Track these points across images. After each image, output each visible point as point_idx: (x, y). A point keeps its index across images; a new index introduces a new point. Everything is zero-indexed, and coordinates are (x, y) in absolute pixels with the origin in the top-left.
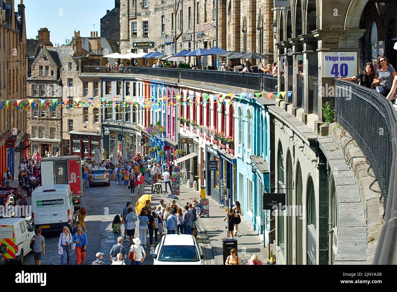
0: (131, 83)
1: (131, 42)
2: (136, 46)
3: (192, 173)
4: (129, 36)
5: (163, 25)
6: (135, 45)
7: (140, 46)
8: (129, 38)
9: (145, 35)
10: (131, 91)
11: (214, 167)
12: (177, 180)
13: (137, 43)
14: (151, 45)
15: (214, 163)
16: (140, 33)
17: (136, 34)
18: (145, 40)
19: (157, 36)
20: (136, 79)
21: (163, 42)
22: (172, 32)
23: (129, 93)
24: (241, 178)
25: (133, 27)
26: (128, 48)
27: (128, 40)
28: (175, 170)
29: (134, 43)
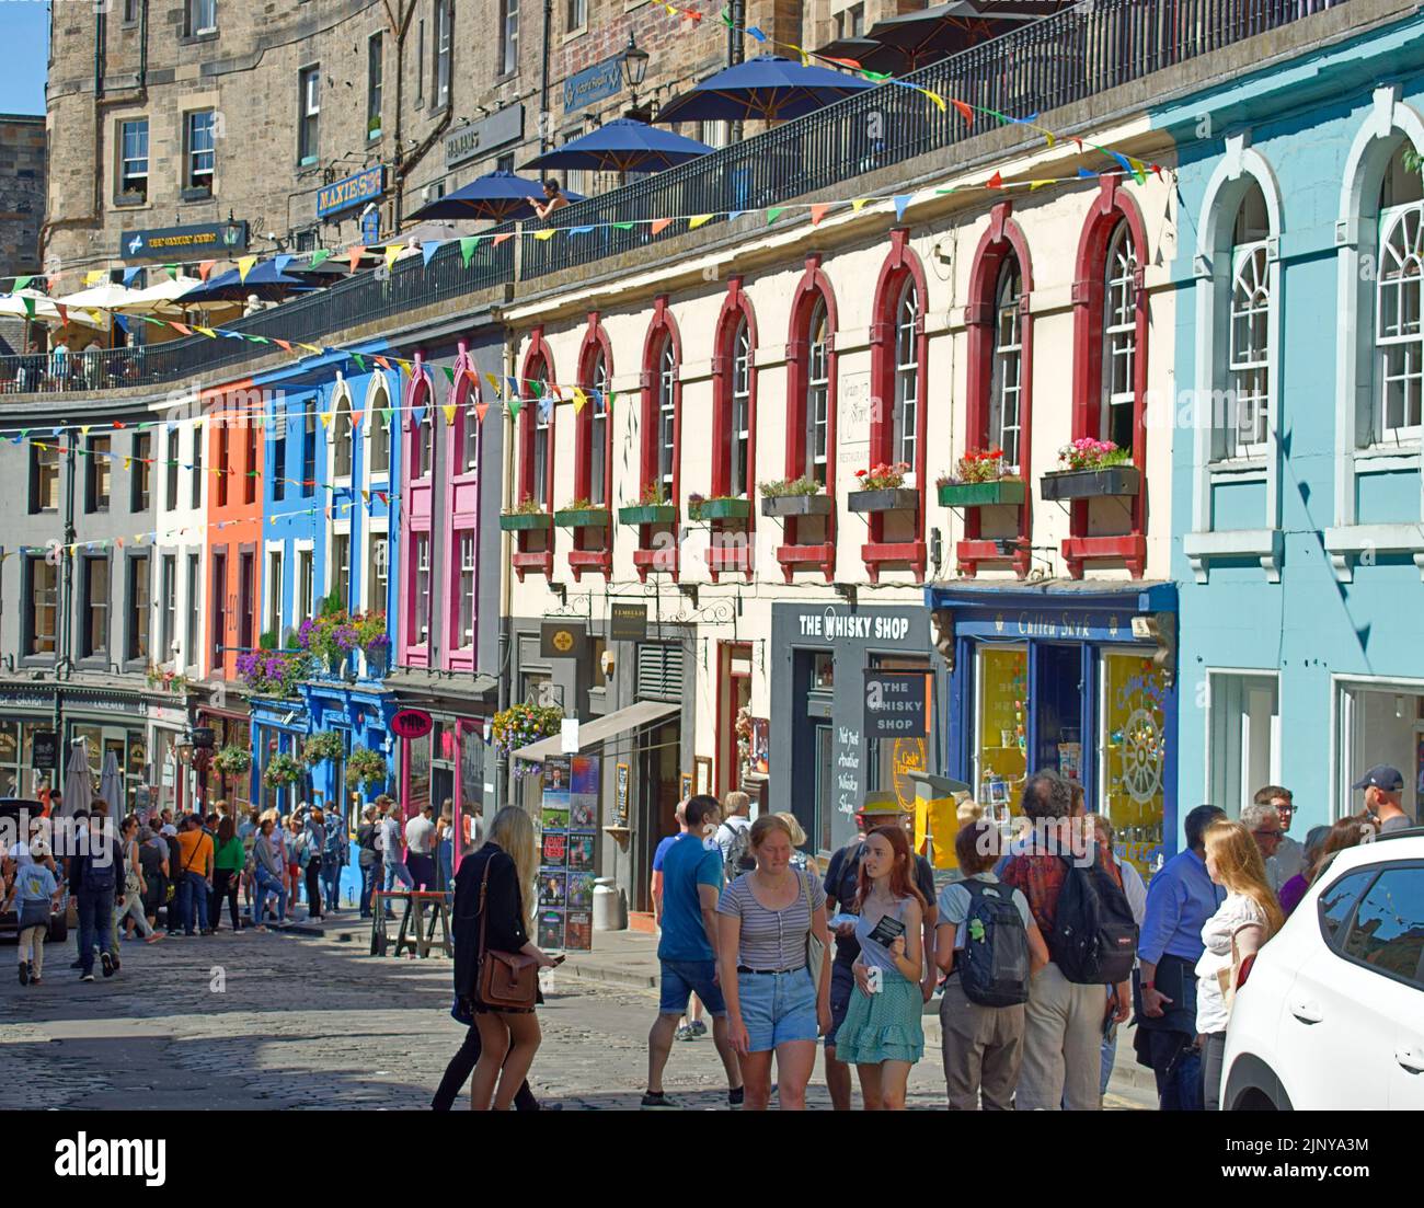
0: (122, 439)
1: (111, 233)
2: (140, 253)
3: (622, 837)
4: (99, 196)
5: (307, 123)
6: (136, 244)
7: (165, 249)
8: (99, 209)
9: (198, 187)
10: (116, 483)
11: (904, 715)
12: (575, 844)
13: (146, 235)
14: (231, 238)
15: (904, 687)
16: (163, 180)
17: (141, 185)
18: (196, 215)
19: (268, 184)
20: (151, 408)
21: (304, 214)
22: (371, 144)
23: (105, 501)
24: (1220, 718)
25: (124, 148)
26: (96, 264)
27: (96, 221)
28: (564, 784)
29: (127, 238)
